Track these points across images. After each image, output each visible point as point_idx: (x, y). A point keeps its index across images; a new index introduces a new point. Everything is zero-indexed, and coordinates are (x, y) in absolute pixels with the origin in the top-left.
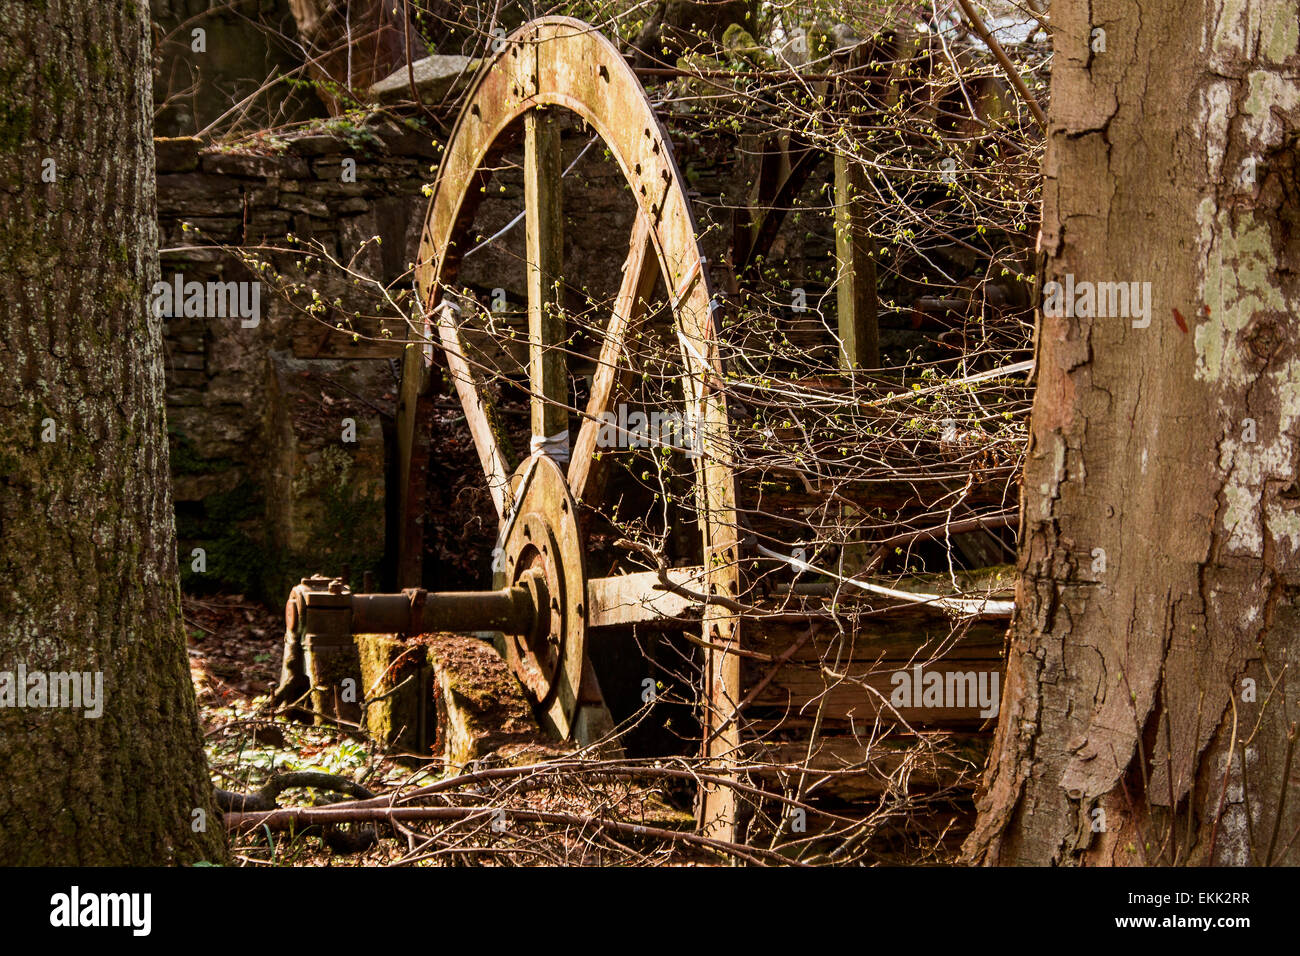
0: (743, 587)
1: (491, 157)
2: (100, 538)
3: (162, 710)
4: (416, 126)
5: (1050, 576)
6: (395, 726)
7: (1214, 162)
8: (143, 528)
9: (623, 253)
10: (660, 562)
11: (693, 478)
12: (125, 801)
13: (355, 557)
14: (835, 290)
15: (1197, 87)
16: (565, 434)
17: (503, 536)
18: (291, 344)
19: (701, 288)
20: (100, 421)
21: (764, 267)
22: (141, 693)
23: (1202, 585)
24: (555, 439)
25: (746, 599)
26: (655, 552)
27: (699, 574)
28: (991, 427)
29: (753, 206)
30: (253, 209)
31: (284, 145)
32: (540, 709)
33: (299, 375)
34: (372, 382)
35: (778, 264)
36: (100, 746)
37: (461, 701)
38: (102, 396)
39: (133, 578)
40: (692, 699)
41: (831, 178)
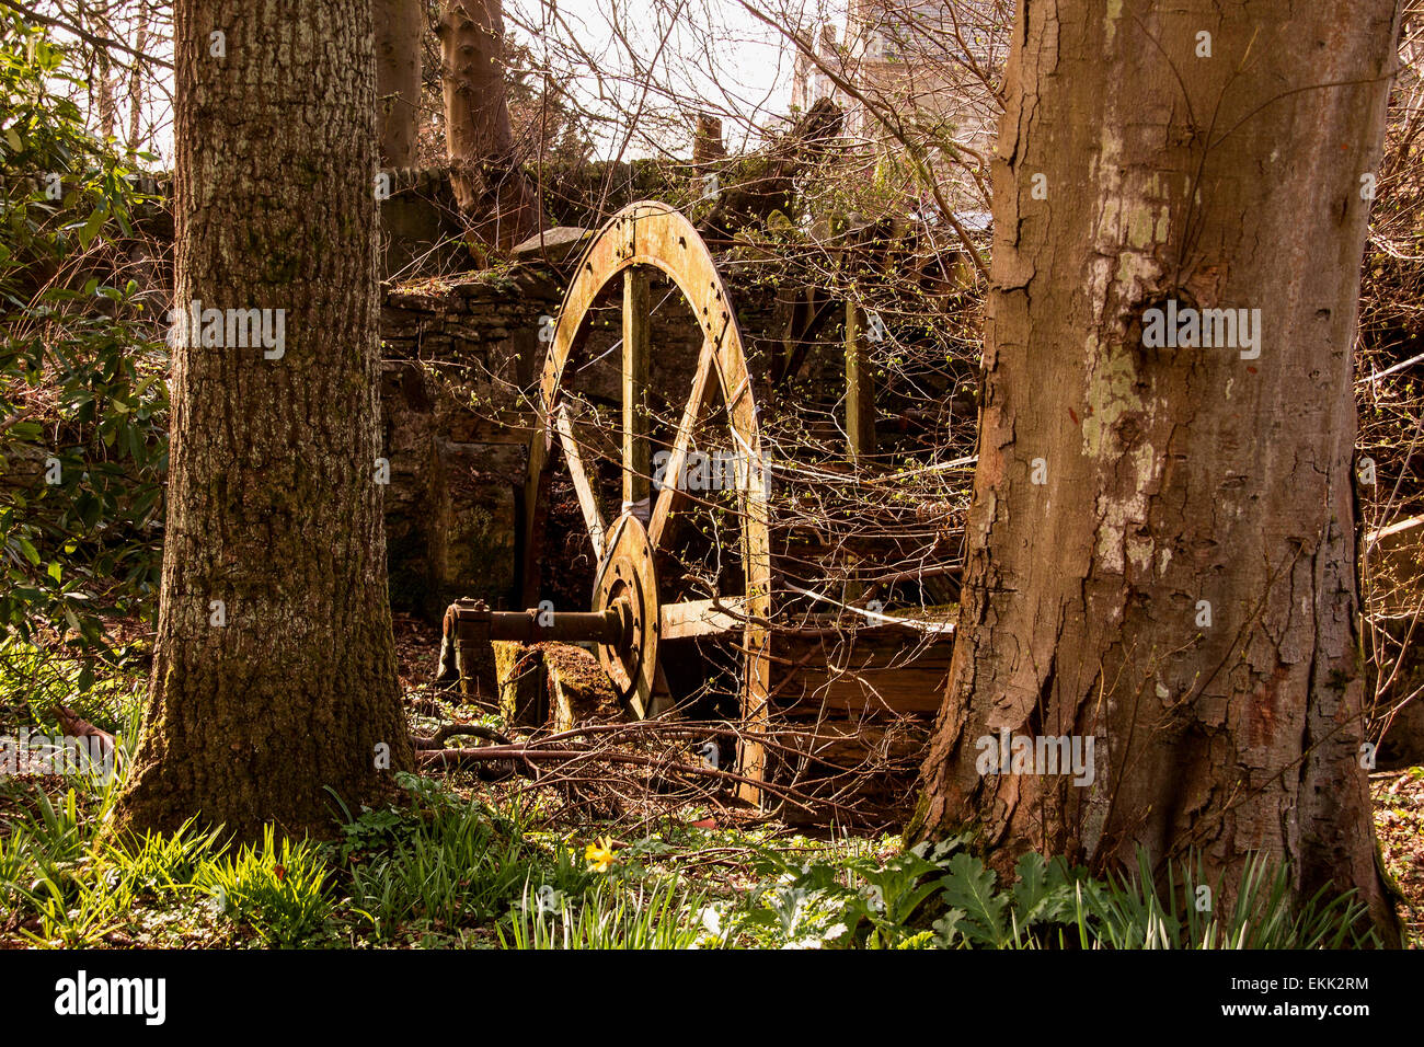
0: (773, 612)
1: (599, 300)
2: (336, 551)
3: (375, 670)
4: (545, 277)
5: (984, 586)
6: (519, 708)
7: (1097, 311)
8: (365, 545)
9: (693, 371)
10: (714, 591)
11: (740, 532)
12: (349, 731)
13: (492, 587)
14: (844, 401)
15: (1087, 261)
16: (647, 501)
17: (600, 575)
18: (449, 432)
19: (749, 396)
20: (339, 470)
21: (794, 384)
22: (361, 658)
23: (1084, 592)
24: (640, 504)
25: (775, 620)
26: (711, 584)
27: (742, 602)
28: (952, 500)
29: (787, 340)
30: (427, 334)
31: (450, 288)
32: (624, 700)
33: (455, 454)
34: (508, 461)
35: (804, 383)
36: (332, 692)
37: (567, 690)
38: (339, 455)
39: (358, 579)
40: (734, 691)
41: (844, 322)
